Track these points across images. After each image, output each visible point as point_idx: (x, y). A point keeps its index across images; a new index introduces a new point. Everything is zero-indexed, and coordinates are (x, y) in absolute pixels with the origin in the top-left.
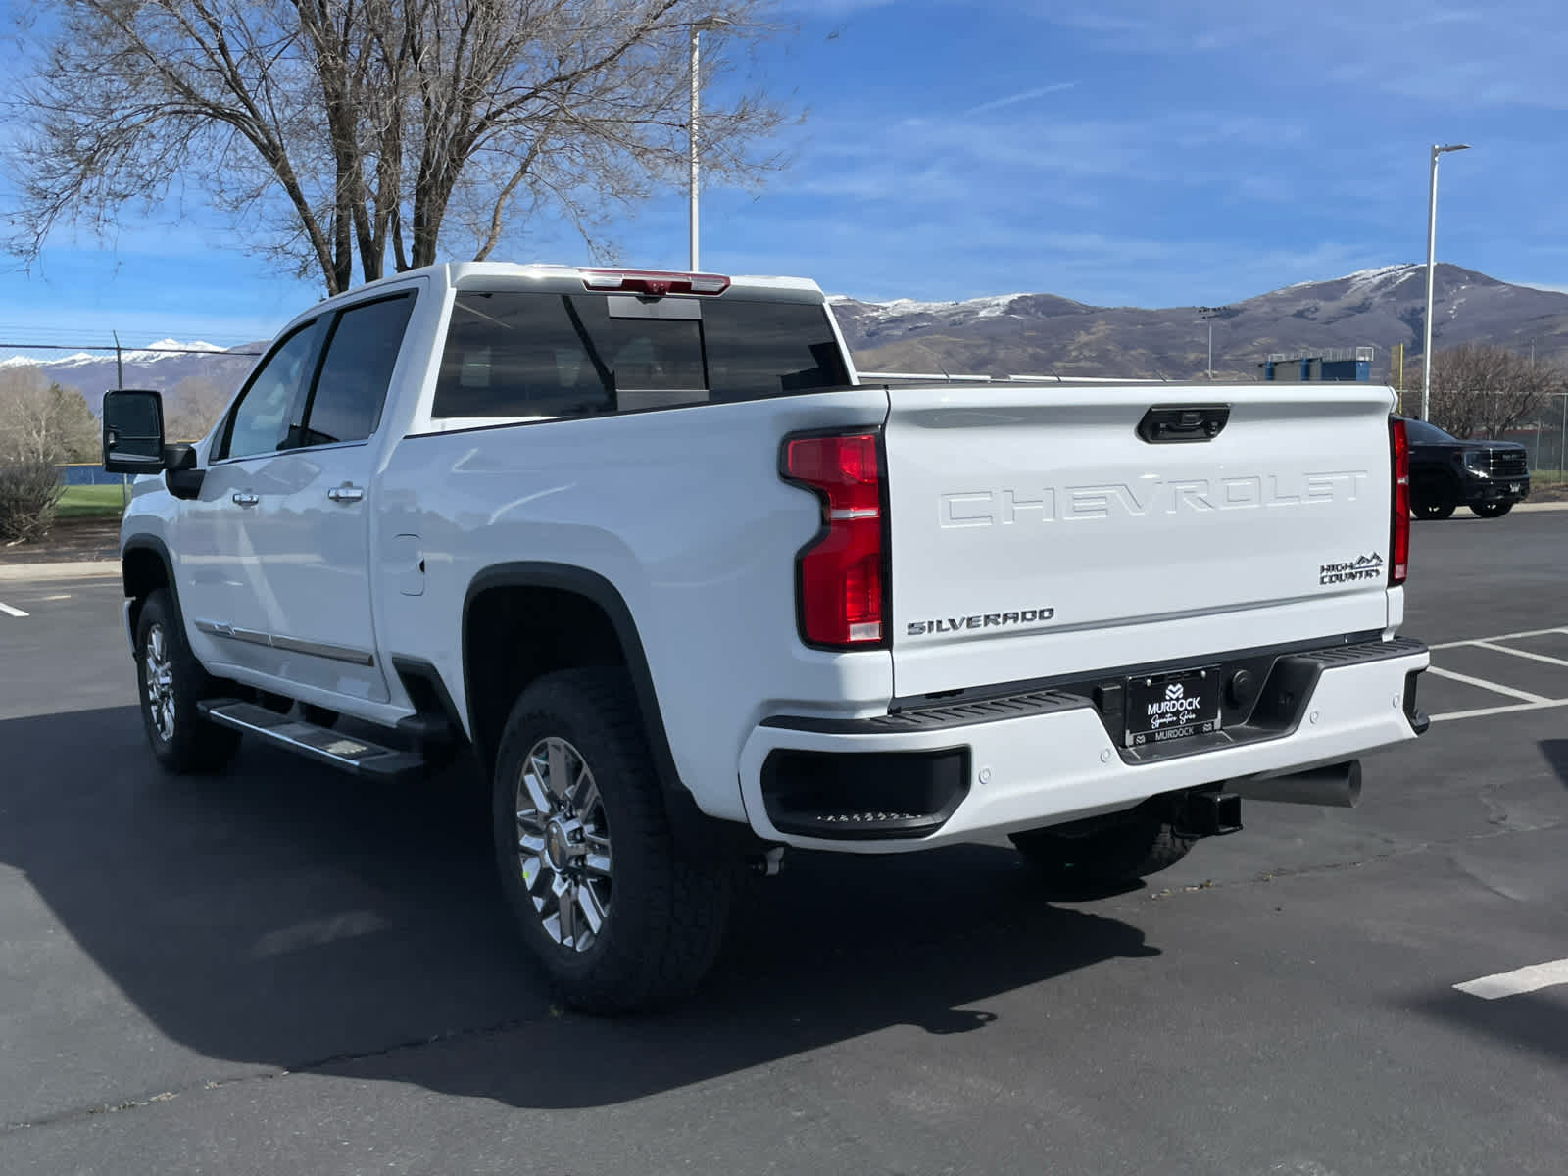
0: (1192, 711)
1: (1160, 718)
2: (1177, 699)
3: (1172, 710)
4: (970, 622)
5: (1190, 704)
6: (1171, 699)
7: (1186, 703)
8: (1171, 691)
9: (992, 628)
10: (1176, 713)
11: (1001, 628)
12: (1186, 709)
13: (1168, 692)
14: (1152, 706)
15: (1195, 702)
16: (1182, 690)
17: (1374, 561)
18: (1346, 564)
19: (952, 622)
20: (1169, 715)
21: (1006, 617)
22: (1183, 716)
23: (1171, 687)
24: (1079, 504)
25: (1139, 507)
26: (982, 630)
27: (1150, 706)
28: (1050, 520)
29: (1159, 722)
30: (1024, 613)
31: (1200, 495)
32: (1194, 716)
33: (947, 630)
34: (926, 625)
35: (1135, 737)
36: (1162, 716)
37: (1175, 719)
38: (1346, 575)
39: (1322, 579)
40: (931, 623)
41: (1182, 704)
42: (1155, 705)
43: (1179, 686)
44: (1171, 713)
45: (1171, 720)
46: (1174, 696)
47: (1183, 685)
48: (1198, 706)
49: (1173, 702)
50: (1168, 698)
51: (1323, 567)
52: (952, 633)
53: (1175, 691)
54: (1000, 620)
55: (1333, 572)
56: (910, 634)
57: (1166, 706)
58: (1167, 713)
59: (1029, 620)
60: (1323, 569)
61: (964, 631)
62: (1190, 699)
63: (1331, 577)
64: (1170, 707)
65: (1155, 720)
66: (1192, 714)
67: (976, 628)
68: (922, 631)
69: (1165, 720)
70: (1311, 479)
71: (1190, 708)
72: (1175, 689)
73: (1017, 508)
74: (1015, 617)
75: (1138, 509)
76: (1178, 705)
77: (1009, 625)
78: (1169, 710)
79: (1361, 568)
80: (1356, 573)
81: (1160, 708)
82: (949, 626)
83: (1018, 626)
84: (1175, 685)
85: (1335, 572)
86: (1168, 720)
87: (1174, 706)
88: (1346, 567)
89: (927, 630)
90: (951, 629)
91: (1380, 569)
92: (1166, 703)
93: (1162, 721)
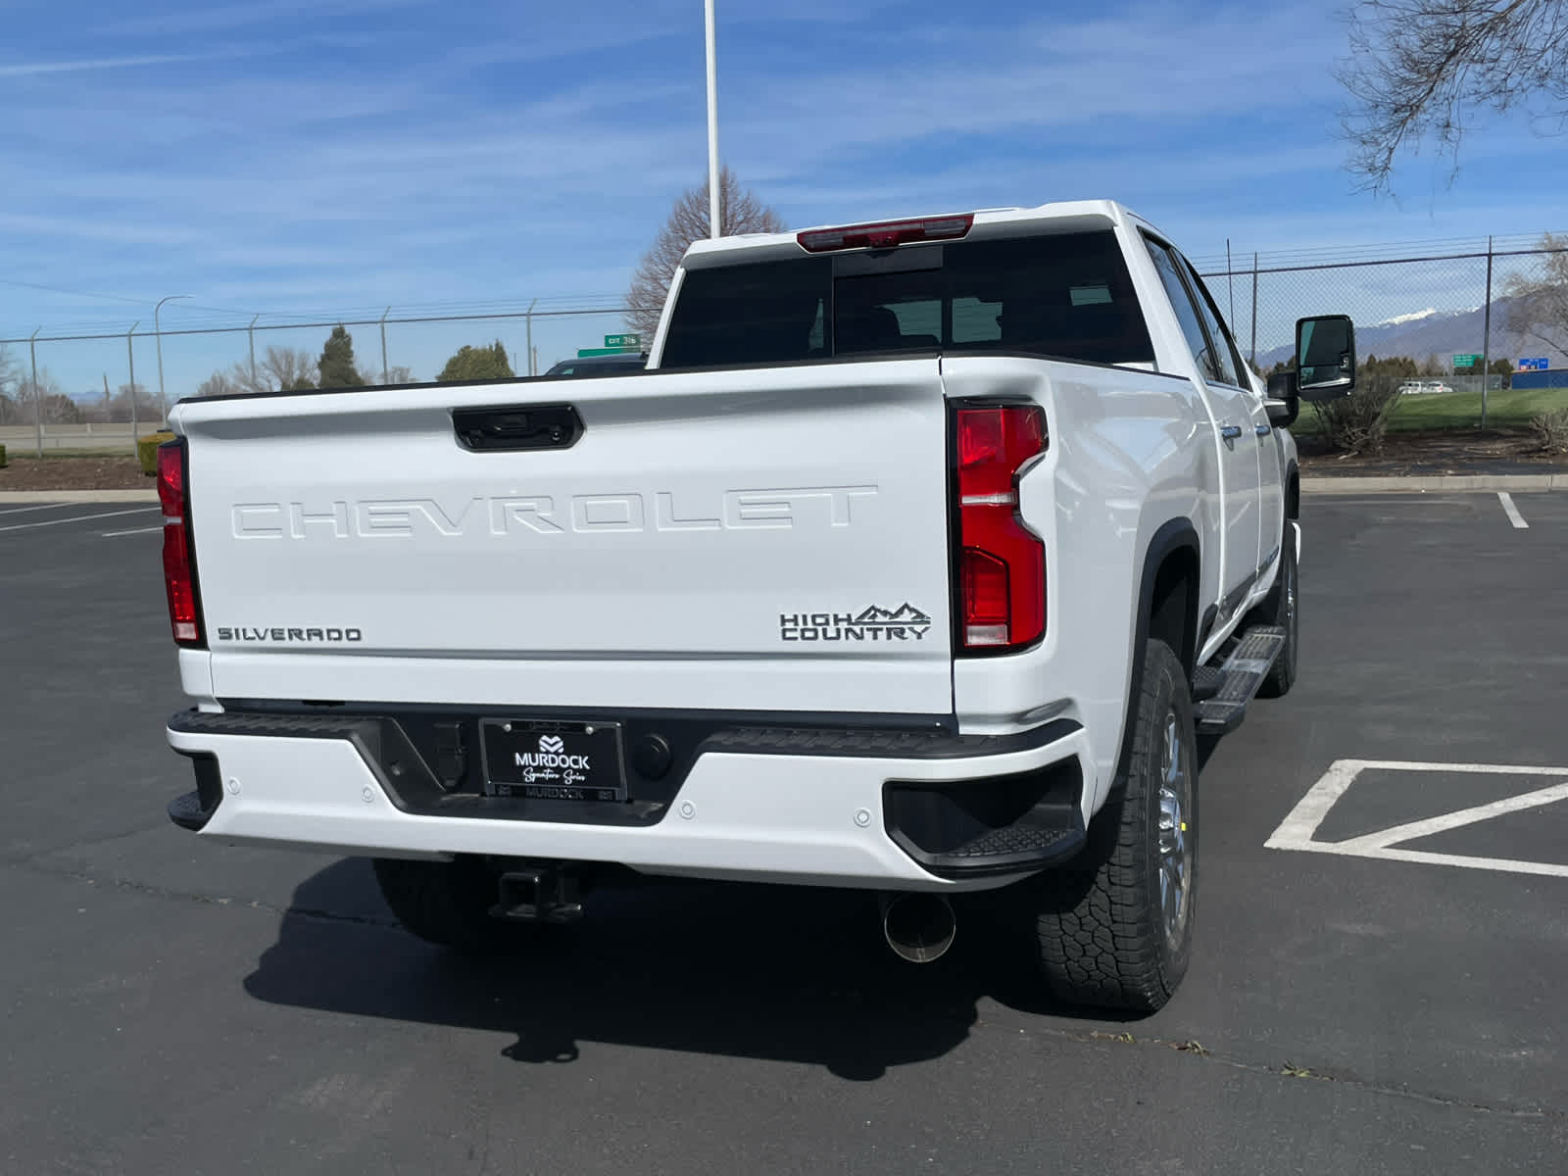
0: (582, 772)
1: (534, 772)
2: (556, 753)
3: (551, 765)
4: (277, 634)
5: (576, 762)
6: (547, 752)
7: (569, 761)
8: (546, 742)
9: (296, 643)
10: (558, 770)
11: (306, 644)
12: (569, 767)
13: (541, 743)
14: (522, 756)
15: (583, 762)
16: (561, 744)
17: (907, 616)
18: (836, 616)
19: (256, 631)
20: (549, 771)
21: (310, 633)
22: (568, 775)
23: (545, 738)
24: (375, 520)
25: (454, 526)
26: (287, 643)
27: (517, 755)
28: (345, 536)
29: (534, 775)
30: (329, 631)
31: (541, 514)
32: (583, 778)
33: (253, 638)
34: (233, 632)
35: (497, 787)
36: (539, 769)
37: (557, 776)
38: (838, 630)
39: (784, 631)
40: (237, 630)
41: (564, 761)
42: (526, 755)
43: (557, 739)
44: (551, 768)
45: (552, 776)
46: (552, 750)
47: (562, 739)
48: (588, 767)
49: (550, 756)
50: (543, 750)
51: (783, 616)
52: (257, 643)
53: (551, 744)
54: (305, 636)
55: (815, 625)
56: (221, 638)
57: (539, 759)
58: (544, 767)
59: (335, 639)
60: (784, 621)
61: (269, 642)
62: (576, 757)
63: (803, 631)
64: (547, 761)
65: (528, 772)
66: (580, 775)
67: (284, 640)
68: (230, 637)
69: (543, 775)
70: (744, 497)
71: (576, 767)
72: (552, 741)
73: (307, 521)
74: (319, 634)
75: (450, 526)
76: (558, 761)
77: (315, 642)
78: (547, 764)
79: (874, 623)
80: (862, 630)
81: (534, 760)
82: (254, 635)
83: (326, 643)
84: (551, 736)
85: (810, 625)
86: (547, 776)
87: (553, 761)
88: (837, 620)
89: (234, 636)
90: (257, 638)
91: (919, 628)
92: (541, 755)
93: (538, 775)
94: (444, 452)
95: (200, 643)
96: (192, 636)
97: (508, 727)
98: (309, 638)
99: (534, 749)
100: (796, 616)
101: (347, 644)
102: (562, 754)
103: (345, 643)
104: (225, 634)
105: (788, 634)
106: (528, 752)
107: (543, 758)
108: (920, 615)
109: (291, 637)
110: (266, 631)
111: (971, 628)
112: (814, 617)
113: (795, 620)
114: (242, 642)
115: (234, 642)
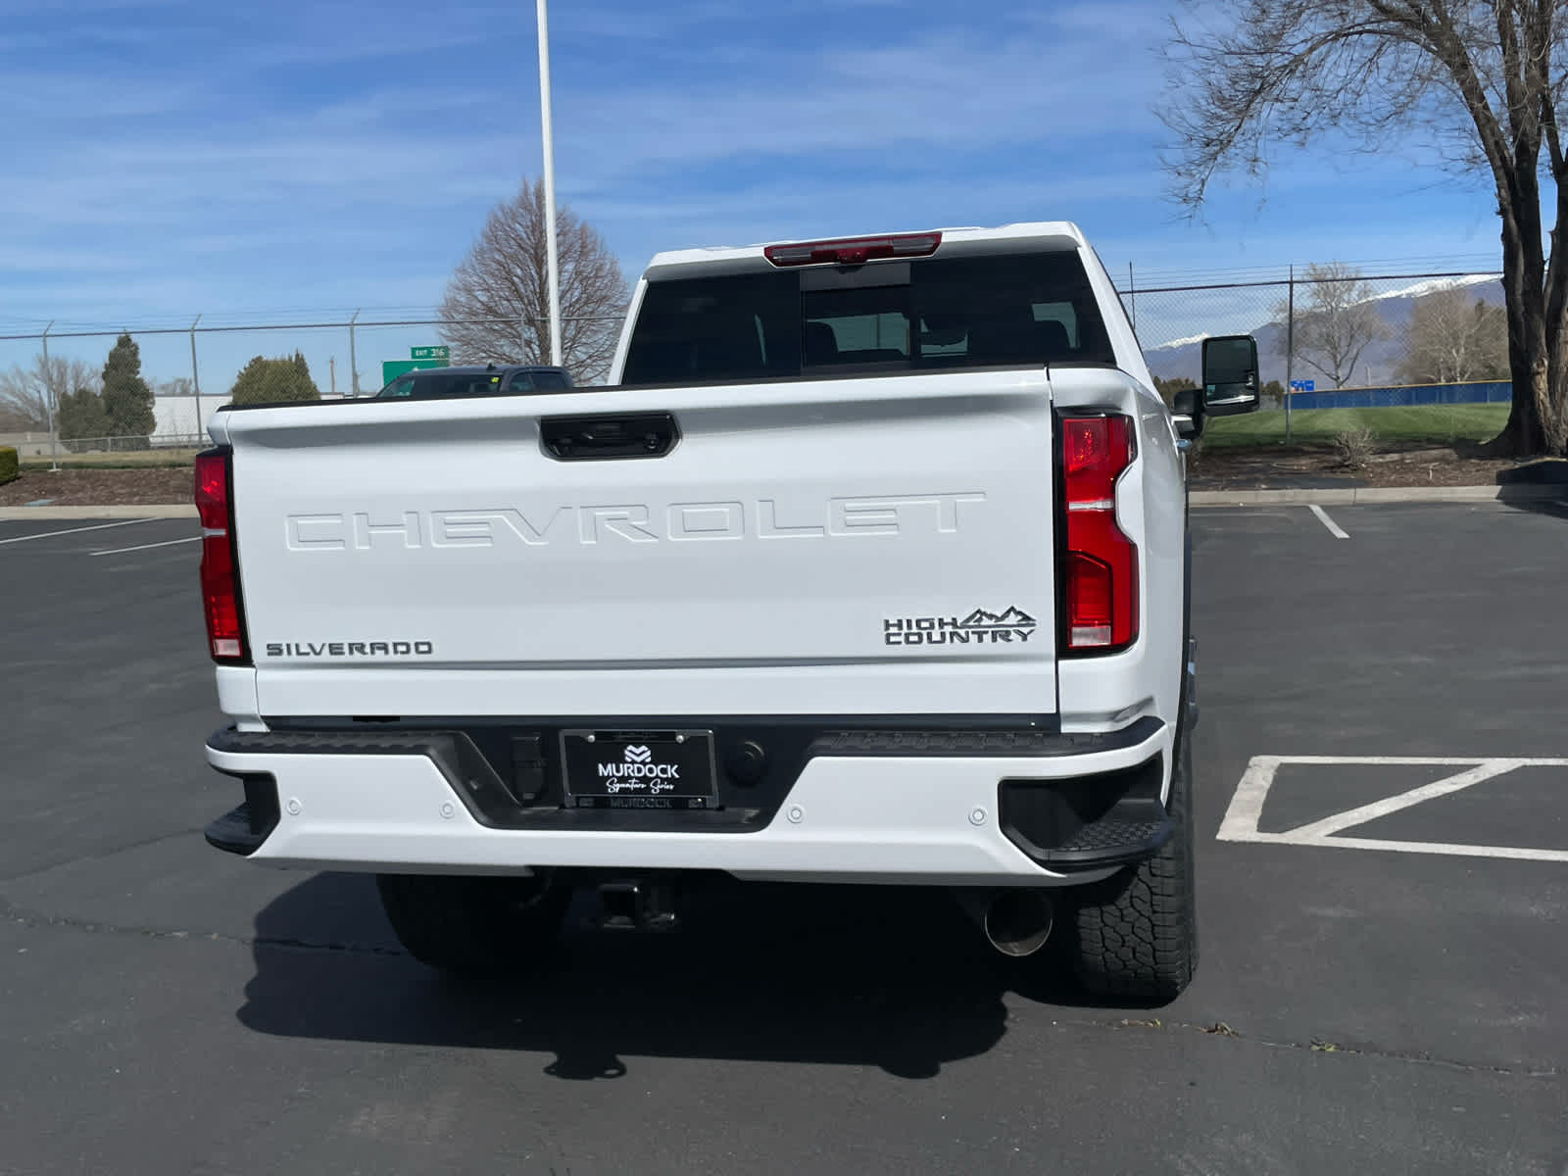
0: (670, 781)
1: (618, 782)
2: (643, 763)
3: (636, 775)
4: (335, 649)
5: (664, 771)
6: (633, 762)
7: (657, 771)
8: (631, 751)
9: (357, 657)
10: (644, 779)
11: (369, 658)
12: (657, 776)
13: (626, 752)
14: (605, 767)
15: (672, 771)
16: (649, 753)
17: (1013, 619)
18: (941, 620)
19: (311, 646)
20: (634, 780)
21: (374, 647)
22: (655, 784)
23: (630, 748)
24: (451, 530)
25: (539, 535)
26: (346, 658)
27: (600, 766)
28: (417, 546)
29: (618, 786)
30: (395, 645)
31: (634, 523)
32: (672, 787)
33: (308, 654)
34: (284, 648)
35: (578, 798)
36: (623, 779)
37: (643, 786)
38: (943, 635)
39: (888, 636)
40: (288, 646)
41: (651, 771)
42: (609, 766)
43: (644, 748)
44: (637, 778)
45: (637, 786)
46: (639, 759)
47: (650, 749)
49: (636, 766)
50: (628, 760)
51: (887, 622)
52: (312, 658)
53: (637, 753)
54: (368, 649)
55: (919, 630)
56: (269, 654)
57: (624, 769)
58: (630, 777)
59: (403, 653)
60: (888, 625)
61: (326, 657)
62: (664, 766)
63: (907, 636)
64: (633, 771)
65: (611, 783)
66: (668, 784)
67: (340, 655)
68: (280, 652)
69: (628, 785)
70: (850, 505)
71: (665, 776)
72: (638, 751)
73: (374, 532)
74: (385, 647)
75: (536, 537)
76: (645, 770)
77: (379, 656)
78: (632, 775)
79: (980, 626)
80: (967, 633)
81: (618, 771)
82: (308, 650)
83: (392, 657)
84: (637, 746)
85: (915, 629)
86: (632, 786)
87: (639, 770)
88: (942, 624)
89: (285, 651)
90: (312, 654)
91: (1026, 630)
92: (626, 765)
93: (623, 785)
94: (529, 461)
95: (244, 659)
96: (235, 652)
97: (592, 738)
98: (373, 653)
99: (619, 759)
100: (900, 621)
101: (418, 657)
102: (650, 763)
103: (413, 657)
104: (274, 650)
105: (892, 639)
106: (612, 763)
107: (628, 768)
108: (1026, 618)
109: (351, 652)
110: (323, 645)
111: (1076, 630)
112: (918, 622)
113: (899, 625)
114: (295, 658)
115: (284, 658)
